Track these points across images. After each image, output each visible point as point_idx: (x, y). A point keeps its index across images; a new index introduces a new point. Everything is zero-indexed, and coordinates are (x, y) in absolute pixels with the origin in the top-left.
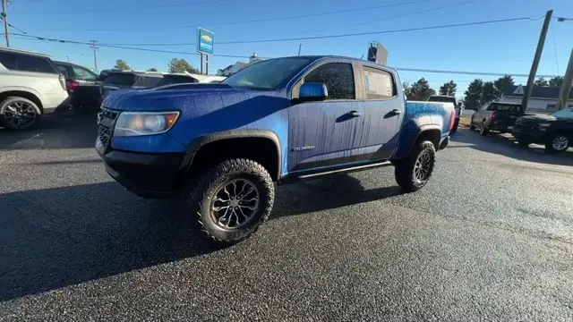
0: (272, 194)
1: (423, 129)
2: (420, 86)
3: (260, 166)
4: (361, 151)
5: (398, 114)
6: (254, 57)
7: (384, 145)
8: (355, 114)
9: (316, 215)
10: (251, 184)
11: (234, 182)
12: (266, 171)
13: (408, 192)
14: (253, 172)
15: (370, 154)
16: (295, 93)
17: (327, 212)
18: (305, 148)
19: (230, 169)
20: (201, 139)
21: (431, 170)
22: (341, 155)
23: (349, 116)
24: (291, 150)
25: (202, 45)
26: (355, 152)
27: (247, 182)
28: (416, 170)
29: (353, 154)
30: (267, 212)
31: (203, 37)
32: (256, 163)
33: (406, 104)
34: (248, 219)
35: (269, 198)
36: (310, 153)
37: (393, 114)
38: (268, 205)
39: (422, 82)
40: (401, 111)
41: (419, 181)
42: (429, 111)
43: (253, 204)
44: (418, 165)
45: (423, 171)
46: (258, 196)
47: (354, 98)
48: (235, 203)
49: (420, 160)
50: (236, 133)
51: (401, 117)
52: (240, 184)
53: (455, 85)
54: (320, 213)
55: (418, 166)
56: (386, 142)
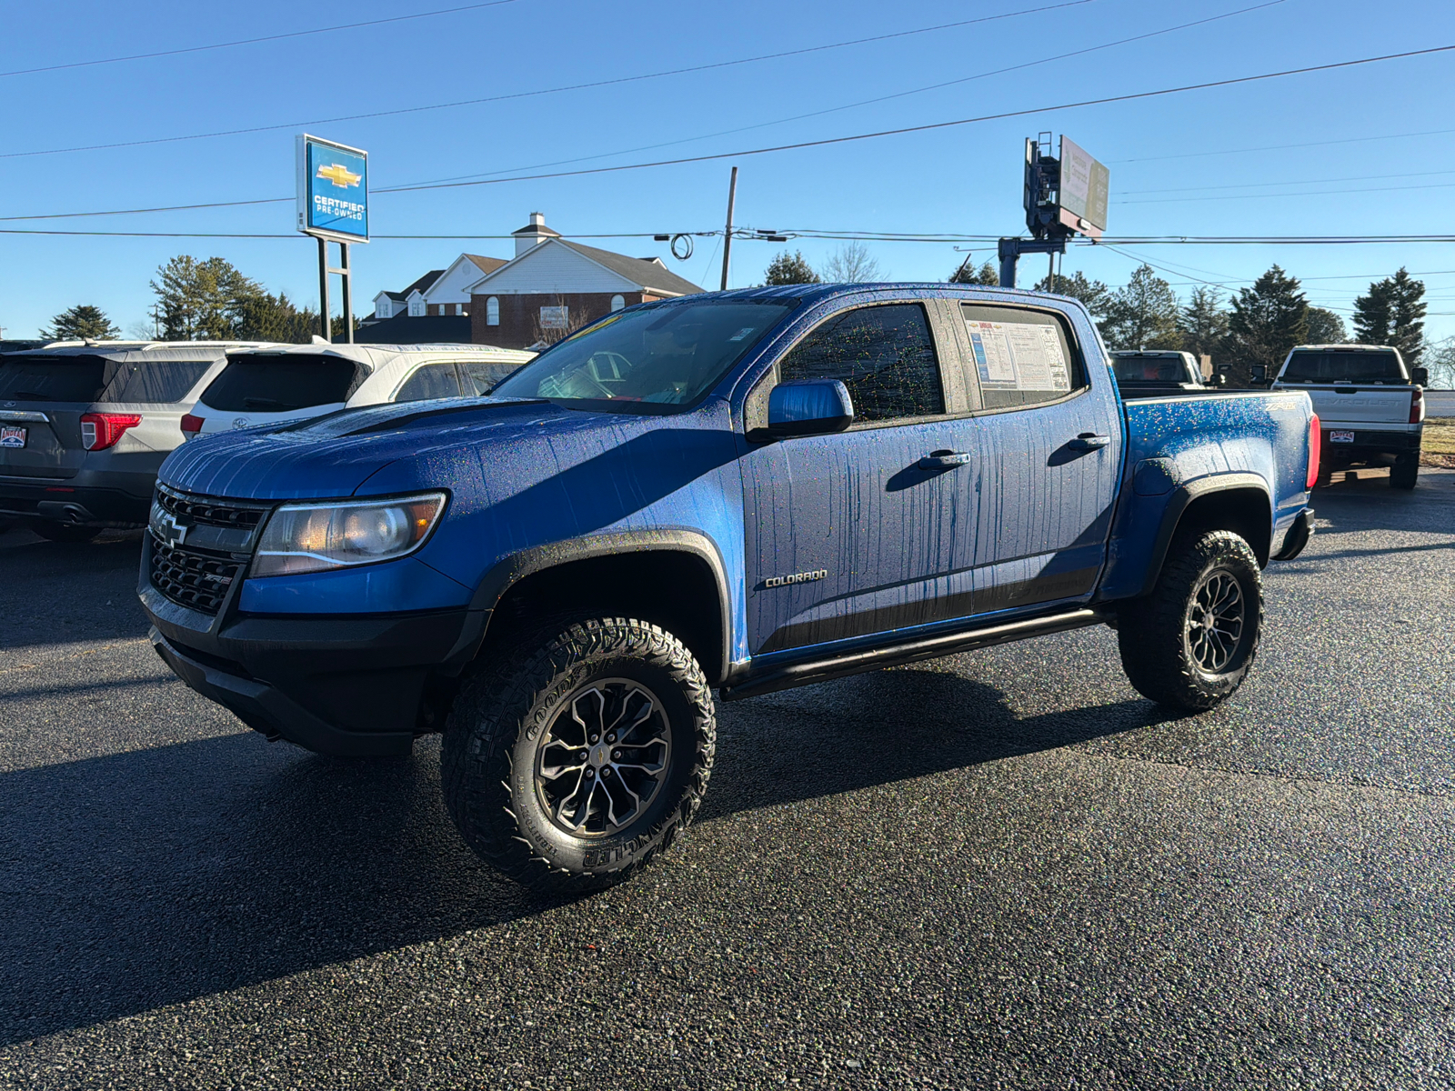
0: (709, 723)
1: (1198, 489)
2: (1267, 304)
3: (669, 637)
4: (983, 578)
5: (1099, 447)
6: (533, 228)
7: (1061, 555)
8: (947, 460)
9: (851, 803)
10: (646, 692)
11: (597, 689)
12: (688, 653)
13: (1175, 717)
14: (651, 655)
15: (1015, 585)
16: (757, 413)
17: (889, 791)
18: (798, 577)
19: (589, 647)
20: (509, 565)
21: (1251, 633)
22: (914, 592)
23: (931, 466)
24: (756, 587)
25: (322, 203)
26: (961, 582)
27: (633, 686)
28: (1195, 634)
29: (956, 590)
30: (696, 781)
31: (324, 171)
32: (657, 630)
33: (1125, 412)
34: (641, 806)
35: (702, 737)
36: (815, 593)
37: (1079, 447)
38: (701, 759)
39: (1273, 286)
40: (1110, 435)
41: (1210, 677)
42: (1216, 428)
43: (652, 756)
44: (1197, 616)
45: (1220, 641)
46: (667, 732)
47: (942, 410)
48: (602, 755)
49: (1202, 597)
50: (598, 543)
51: (1112, 456)
52: (614, 694)
53: (1418, 290)
54: (866, 794)
55: (1197, 621)
56: (1066, 541)
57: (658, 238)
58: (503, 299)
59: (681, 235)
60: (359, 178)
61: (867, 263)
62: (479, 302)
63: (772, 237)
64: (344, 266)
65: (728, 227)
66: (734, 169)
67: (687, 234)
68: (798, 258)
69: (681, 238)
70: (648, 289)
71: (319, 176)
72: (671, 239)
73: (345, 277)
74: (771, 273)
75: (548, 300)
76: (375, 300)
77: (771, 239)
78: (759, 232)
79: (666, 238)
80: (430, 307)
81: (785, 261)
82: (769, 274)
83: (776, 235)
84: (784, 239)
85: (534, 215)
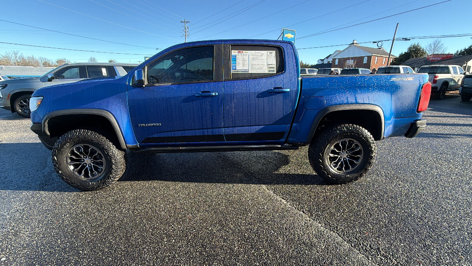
18: (150, 124)
57: (374, 42)
58: (339, 59)
59: (380, 41)
60: (294, 36)
61: (441, 44)
62: (334, 60)
63: (406, 39)
65: (394, 38)
66: (398, 24)
67: (382, 41)
68: (418, 44)
69: (380, 42)
70: (374, 55)
71: (285, 36)
72: (377, 42)
74: (409, 49)
75: (348, 59)
76: (318, 61)
77: (405, 40)
78: (403, 38)
79: (376, 42)
80: (328, 62)
81: (414, 45)
82: (408, 49)
83: (408, 39)
84: (409, 40)
85: (354, 41)
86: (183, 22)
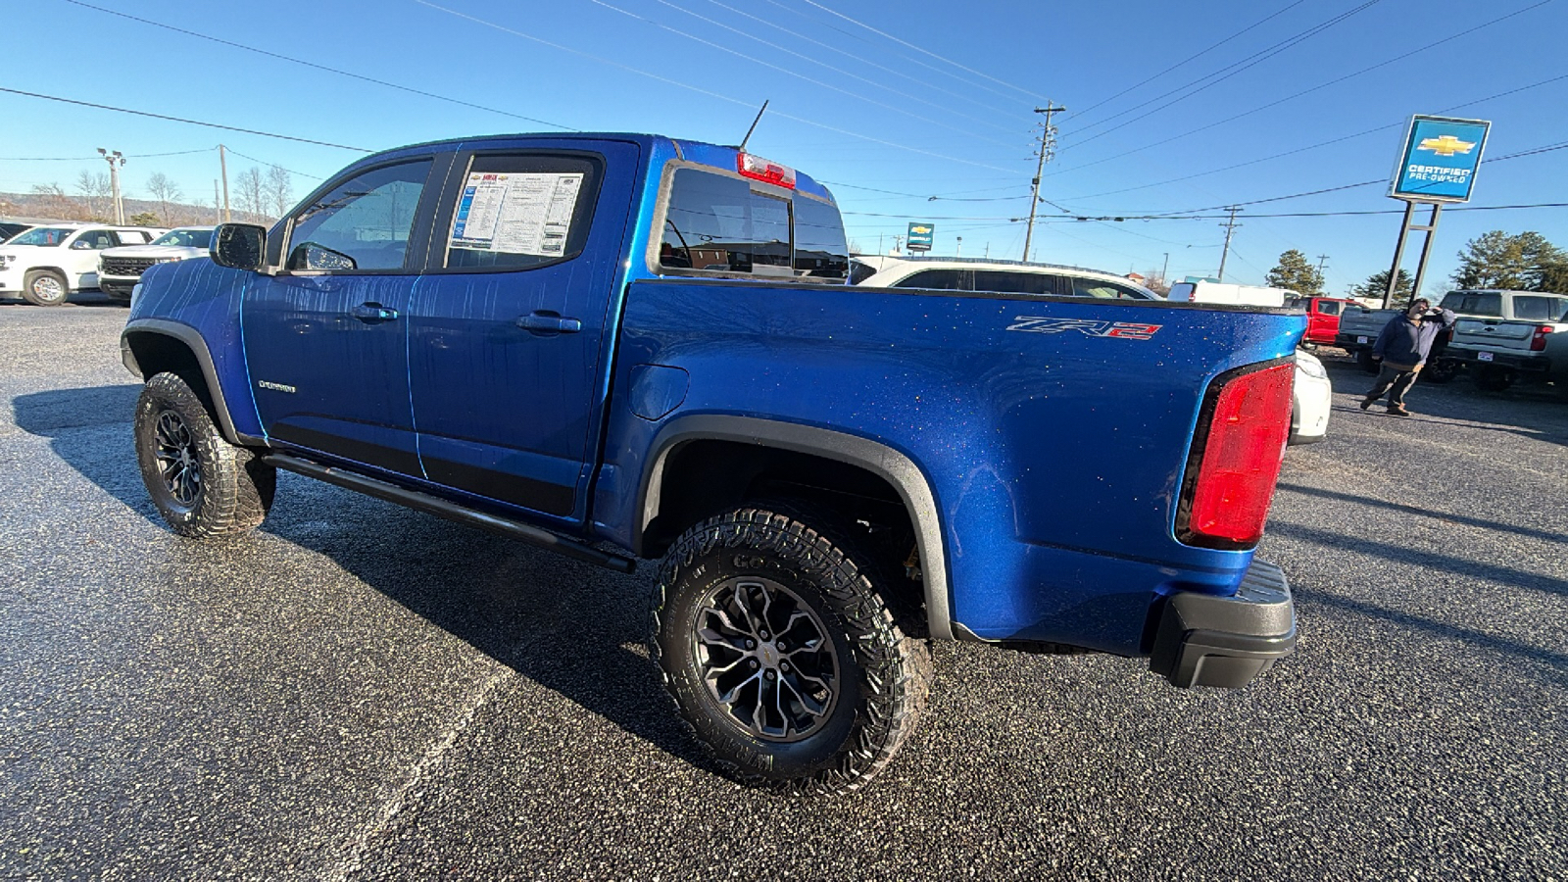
25: (1419, 171)
31: (1430, 143)
64: (1431, 224)
71: (1419, 147)
73: (1429, 233)
86: (1042, 111)
